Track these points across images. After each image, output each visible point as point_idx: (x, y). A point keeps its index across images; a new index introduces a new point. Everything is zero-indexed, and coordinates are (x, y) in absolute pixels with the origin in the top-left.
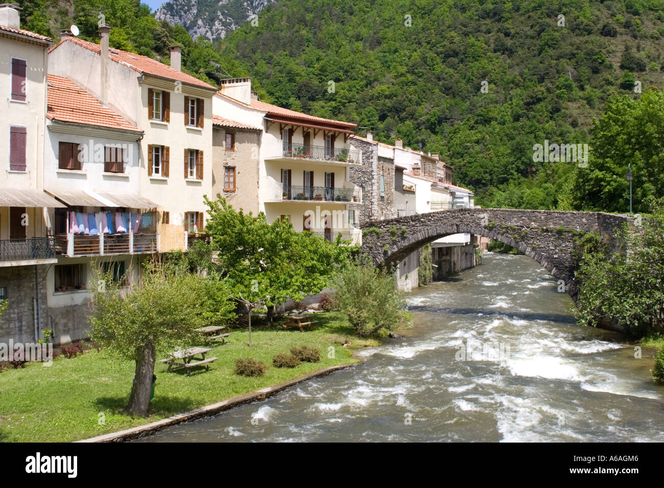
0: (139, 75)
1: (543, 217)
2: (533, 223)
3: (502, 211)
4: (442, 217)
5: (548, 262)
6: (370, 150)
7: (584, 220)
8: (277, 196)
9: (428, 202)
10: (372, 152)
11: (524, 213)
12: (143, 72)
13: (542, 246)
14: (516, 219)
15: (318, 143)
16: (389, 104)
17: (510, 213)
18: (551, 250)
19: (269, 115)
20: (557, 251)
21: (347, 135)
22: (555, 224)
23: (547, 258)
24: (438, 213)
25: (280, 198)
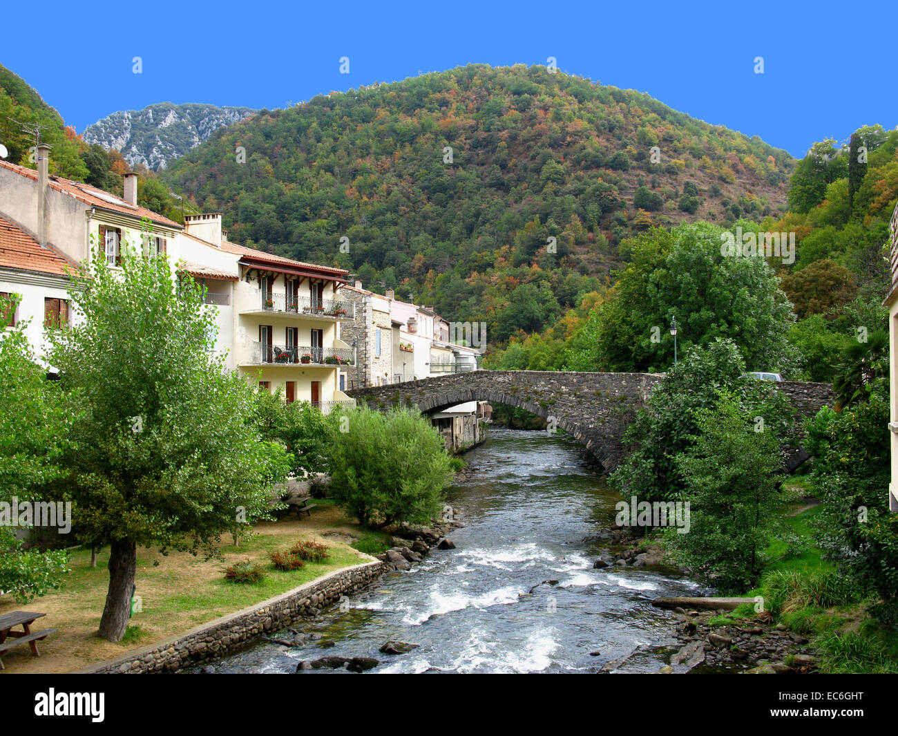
0: (88, 208)
1: (575, 380)
2: (563, 387)
3: (526, 373)
4: (454, 382)
5: (582, 434)
6: (363, 301)
7: (624, 383)
8: (255, 358)
9: (427, 364)
10: (365, 303)
11: (553, 374)
12: (92, 204)
13: (575, 414)
14: (543, 383)
15: (304, 294)
16: (365, 248)
17: (536, 376)
18: (586, 418)
19: (245, 259)
20: (593, 419)
21: (338, 283)
22: (589, 388)
23: (580, 428)
24: (449, 377)
25: (260, 361)
